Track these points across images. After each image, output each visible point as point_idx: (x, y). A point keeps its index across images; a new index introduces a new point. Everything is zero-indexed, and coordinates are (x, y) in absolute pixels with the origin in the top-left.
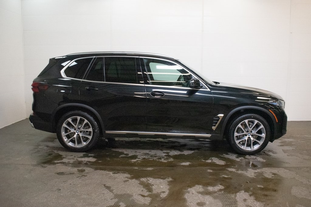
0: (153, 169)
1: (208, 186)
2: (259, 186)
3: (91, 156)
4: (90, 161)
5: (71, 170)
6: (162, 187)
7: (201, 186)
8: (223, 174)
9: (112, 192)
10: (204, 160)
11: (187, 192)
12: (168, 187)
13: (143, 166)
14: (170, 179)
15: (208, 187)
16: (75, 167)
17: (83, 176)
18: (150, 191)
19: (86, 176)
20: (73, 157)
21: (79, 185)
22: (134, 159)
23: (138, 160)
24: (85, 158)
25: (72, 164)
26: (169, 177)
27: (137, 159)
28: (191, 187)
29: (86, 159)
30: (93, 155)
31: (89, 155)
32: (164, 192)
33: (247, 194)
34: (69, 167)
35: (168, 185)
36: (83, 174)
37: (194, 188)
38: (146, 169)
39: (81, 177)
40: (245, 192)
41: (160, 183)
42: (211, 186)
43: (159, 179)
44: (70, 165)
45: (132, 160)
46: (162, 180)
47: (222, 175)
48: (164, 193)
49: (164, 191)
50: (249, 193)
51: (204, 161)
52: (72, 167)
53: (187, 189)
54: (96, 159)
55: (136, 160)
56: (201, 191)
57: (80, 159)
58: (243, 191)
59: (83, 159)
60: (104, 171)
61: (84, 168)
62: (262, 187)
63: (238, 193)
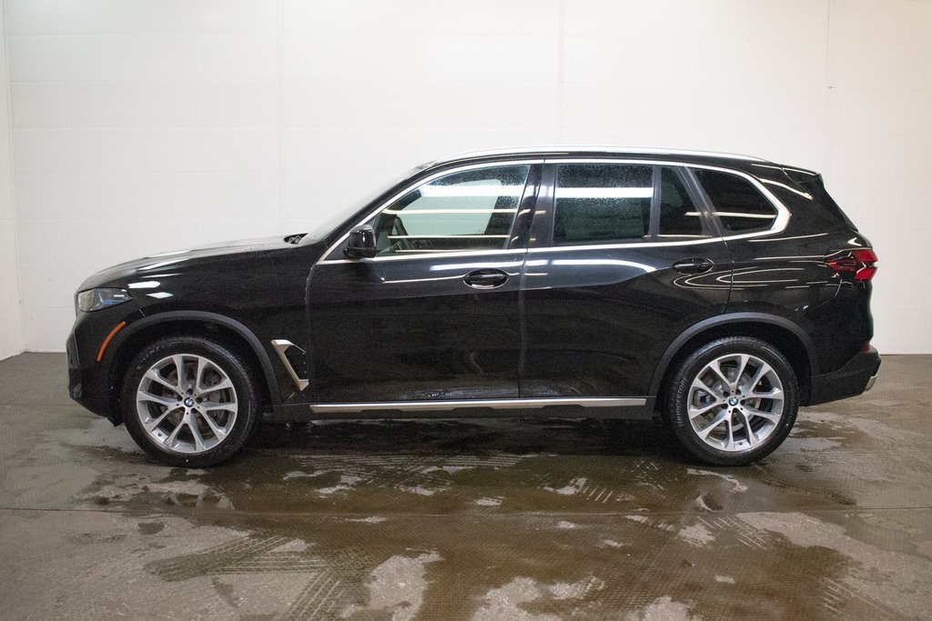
0: (383, 519)
1: (555, 580)
2: (719, 579)
3: (194, 477)
4: (187, 492)
5: (119, 526)
6: (402, 585)
7: (530, 582)
8: (607, 534)
9: (236, 606)
10: (552, 486)
11: (481, 605)
12: (423, 586)
13: (355, 510)
14: (434, 557)
15: (554, 584)
16: (134, 515)
17: (150, 546)
18: (361, 602)
19: (162, 547)
20: (137, 479)
21: (131, 581)
22: (328, 486)
23: (340, 490)
24: (171, 484)
25: (127, 504)
26: (429, 547)
27: (338, 487)
28: (497, 586)
29: (177, 488)
30: (200, 472)
31: (188, 474)
32: (405, 604)
33: (680, 607)
34: (115, 514)
35: (423, 577)
36: (156, 540)
37: (510, 586)
38: (363, 520)
39: (146, 549)
40: (672, 601)
41: (400, 570)
42: (565, 579)
43: (398, 557)
44: (120, 508)
45: (320, 491)
46: (405, 560)
47: (605, 538)
48: (407, 609)
49: (407, 599)
50: (687, 603)
51: (551, 489)
52: (125, 514)
53: (484, 593)
54: (206, 487)
55: (334, 489)
56: (531, 599)
57: (154, 488)
58: (669, 599)
59: (166, 487)
60: (224, 529)
61: (162, 520)
62: (731, 581)
63: (652, 607)
